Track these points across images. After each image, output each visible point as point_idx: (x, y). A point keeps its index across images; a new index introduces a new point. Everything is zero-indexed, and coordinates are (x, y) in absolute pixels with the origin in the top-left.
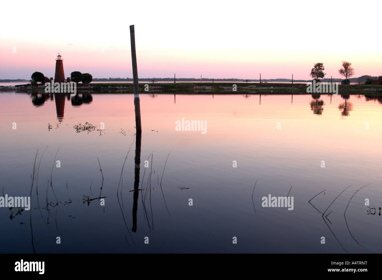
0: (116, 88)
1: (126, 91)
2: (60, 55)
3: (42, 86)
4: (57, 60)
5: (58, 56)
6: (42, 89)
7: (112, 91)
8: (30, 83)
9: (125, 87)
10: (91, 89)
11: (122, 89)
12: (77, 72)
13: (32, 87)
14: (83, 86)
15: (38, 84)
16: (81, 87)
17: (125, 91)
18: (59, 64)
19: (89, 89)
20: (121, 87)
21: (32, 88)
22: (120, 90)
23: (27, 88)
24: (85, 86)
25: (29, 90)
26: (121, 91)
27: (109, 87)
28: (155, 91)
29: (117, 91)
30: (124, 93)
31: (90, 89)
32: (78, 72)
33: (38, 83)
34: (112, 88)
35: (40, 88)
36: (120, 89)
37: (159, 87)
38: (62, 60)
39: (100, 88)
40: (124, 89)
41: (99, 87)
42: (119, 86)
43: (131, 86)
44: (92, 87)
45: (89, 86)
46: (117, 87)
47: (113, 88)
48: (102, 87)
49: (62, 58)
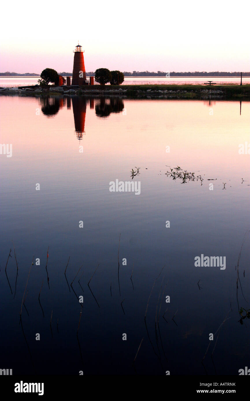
0: (159, 92)
1: (173, 96)
2: (80, 45)
3: (55, 88)
4: (75, 53)
5: (78, 46)
6: (57, 93)
7: (152, 96)
8: (39, 84)
9: (171, 91)
10: (124, 94)
11: (166, 94)
12: (104, 69)
13: (42, 90)
14: (111, 89)
15: (49, 85)
16: (109, 90)
17: (171, 97)
18: (79, 57)
19: (121, 93)
20: (166, 91)
21: (41, 91)
22: (164, 95)
23: (36, 91)
24: (115, 89)
25: (38, 93)
26: (166, 96)
27: (148, 91)
28: (213, 96)
29: (160, 97)
30: (169, 99)
31: (122, 94)
32: (106, 69)
33: (50, 84)
34: (152, 91)
35: (53, 91)
36: (164, 94)
37: (218, 92)
38: (82, 53)
39: (136, 92)
40: (171, 93)
41: (135, 90)
42: (163, 90)
43: (179, 89)
44: (125, 91)
45: (120, 89)
46: (160, 91)
47: (155, 93)
48: (138, 91)
49: (82, 50)
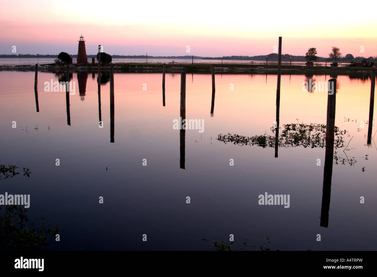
8: (55, 63)
9: (151, 67)
13: (60, 67)
20: (148, 67)
23: (56, 67)
27: (136, 67)
28: (179, 71)
29: (144, 71)
30: (150, 72)
31: (119, 69)
34: (139, 68)
36: (148, 69)
37: (182, 68)
38: (84, 42)
40: (152, 69)
41: (127, 67)
43: (157, 66)
46: (144, 67)
47: (141, 68)
48: (130, 67)
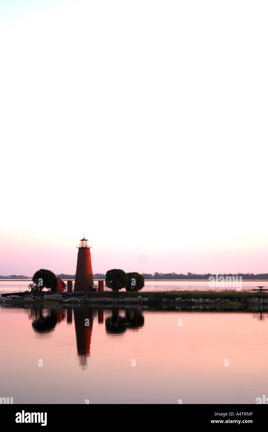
0: (191, 302)
1: (211, 307)
2: (86, 238)
3: (52, 295)
4: (80, 248)
5: (83, 240)
6: (54, 303)
7: (182, 307)
8: (30, 290)
9: (207, 300)
10: (144, 303)
11: (202, 303)
12: (118, 270)
13: (33, 298)
14: (127, 297)
15: (44, 292)
16: (124, 298)
17: (208, 307)
18: (84, 254)
19: (140, 303)
20: (201, 300)
21: (33, 300)
22: (198, 306)
24: (133, 297)
25: (28, 303)
26: (201, 307)
27: (177, 299)
28: (265, 307)
29: (193, 307)
30: (205, 310)
31: (142, 303)
32: (120, 270)
33: (45, 290)
34: (182, 300)
35: (48, 300)
36: (198, 304)
38: (89, 248)
39: (161, 301)
40: (208, 303)
41: (159, 299)
42: (197, 299)
43: (219, 297)
44: (146, 299)
45: (140, 297)
46: (193, 300)
47: (186, 302)
48: (164, 300)
49: (89, 244)
